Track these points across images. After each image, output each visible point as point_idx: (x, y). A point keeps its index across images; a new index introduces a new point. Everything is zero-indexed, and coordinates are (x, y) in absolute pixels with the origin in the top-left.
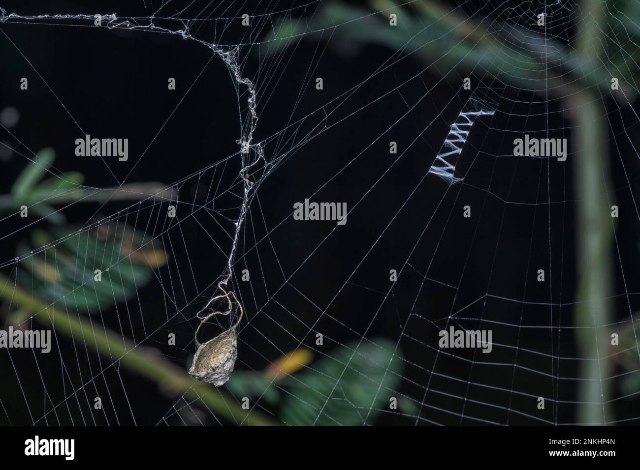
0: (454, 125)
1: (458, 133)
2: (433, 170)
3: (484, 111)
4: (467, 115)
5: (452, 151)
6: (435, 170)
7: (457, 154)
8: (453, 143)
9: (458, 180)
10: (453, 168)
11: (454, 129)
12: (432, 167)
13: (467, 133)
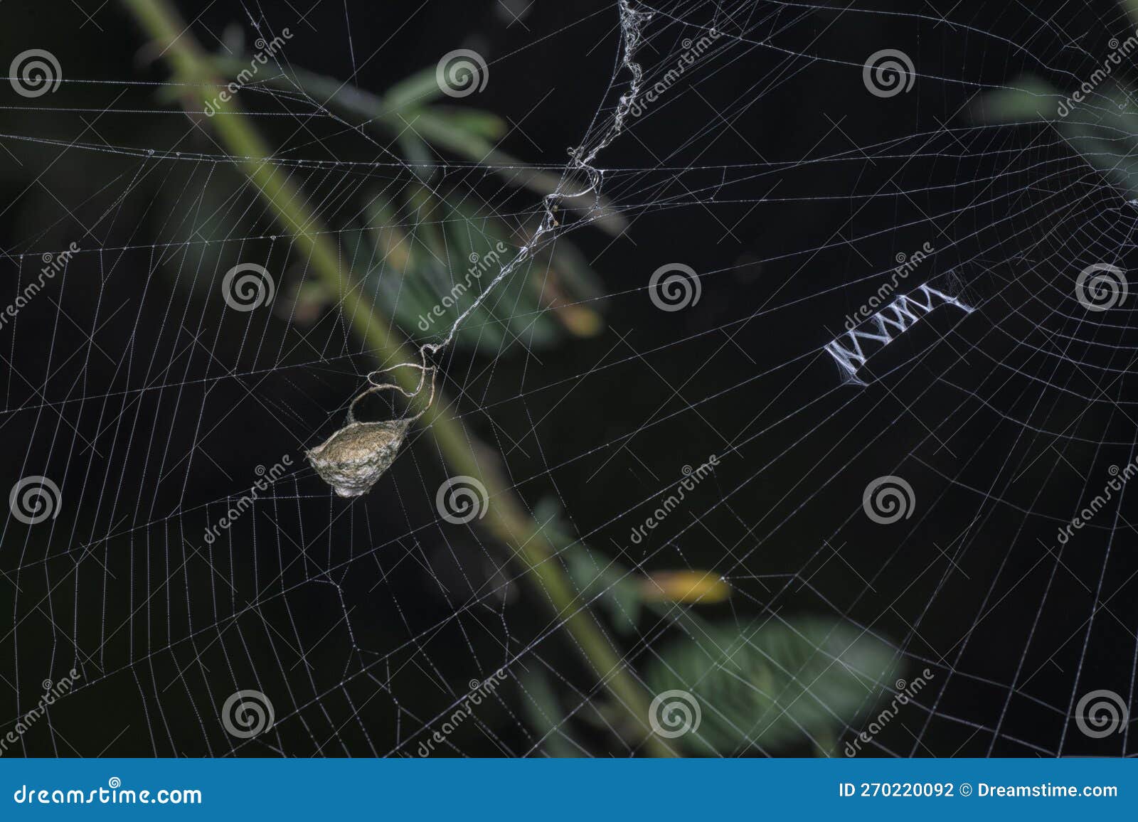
0: (903, 297)
1: (901, 313)
2: (832, 347)
3: (959, 300)
4: (930, 293)
5: (876, 334)
6: (835, 350)
7: (881, 343)
8: (885, 323)
9: (859, 382)
10: (863, 360)
11: (899, 304)
12: (834, 343)
13: (915, 319)
